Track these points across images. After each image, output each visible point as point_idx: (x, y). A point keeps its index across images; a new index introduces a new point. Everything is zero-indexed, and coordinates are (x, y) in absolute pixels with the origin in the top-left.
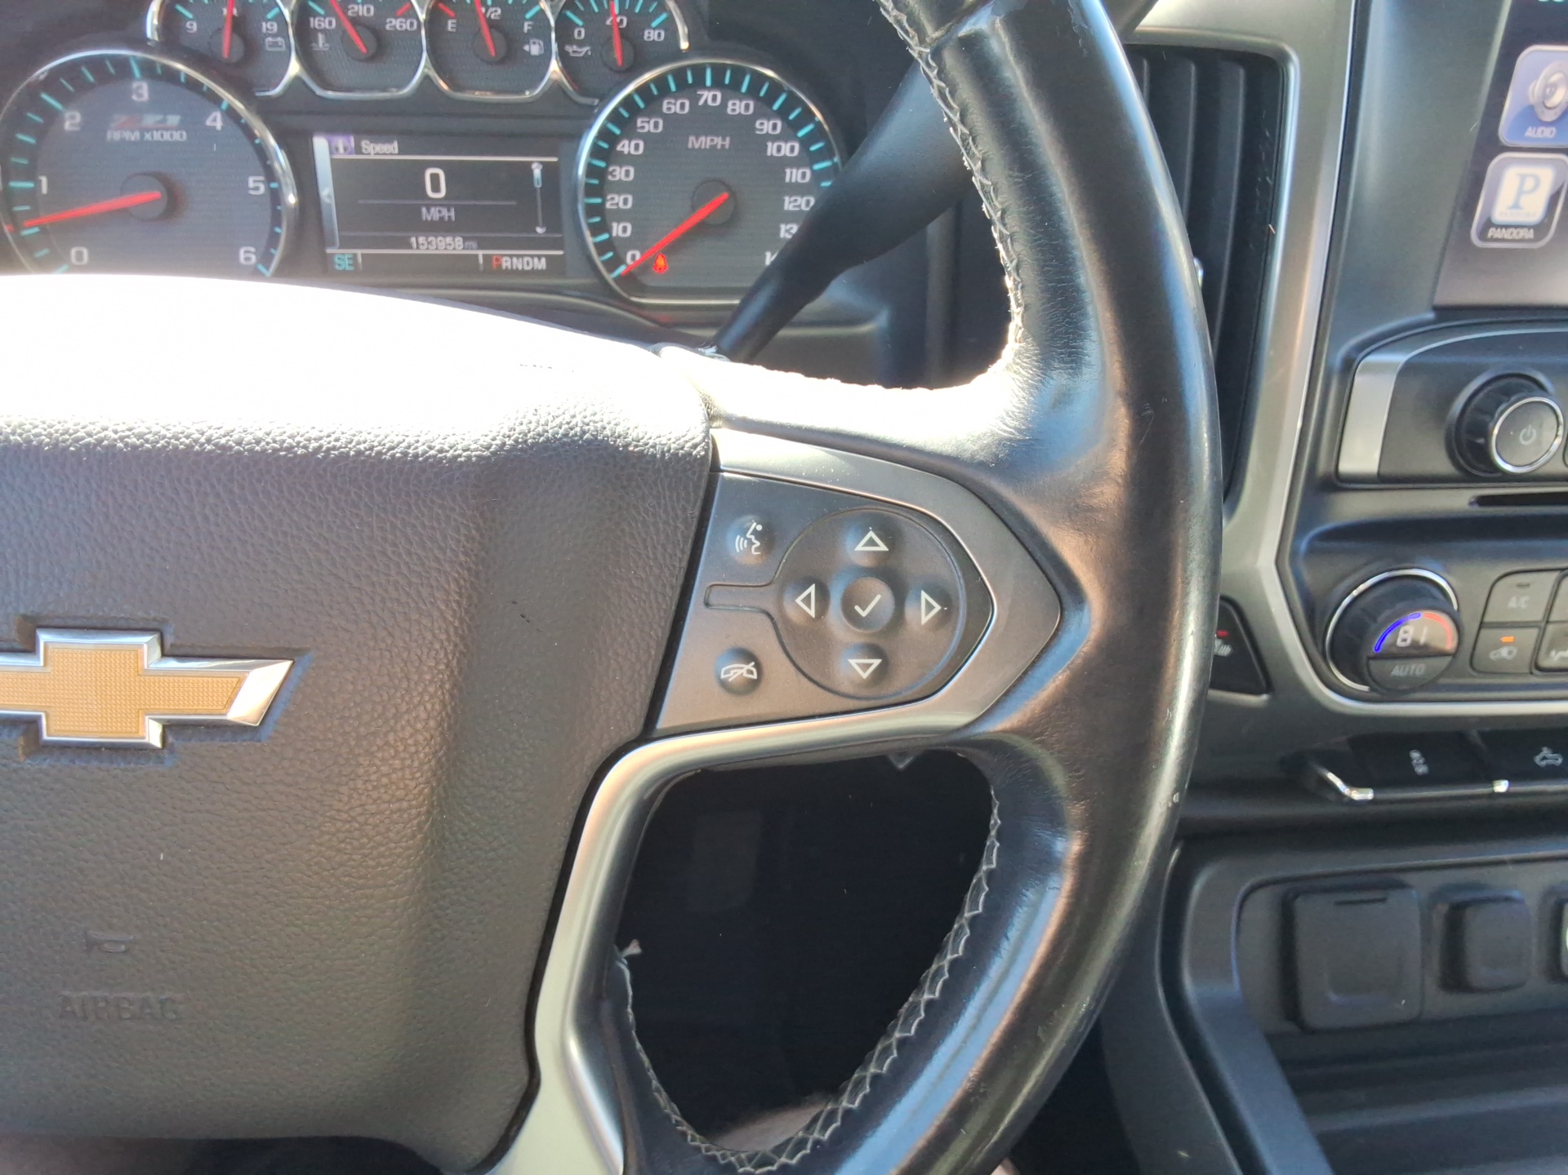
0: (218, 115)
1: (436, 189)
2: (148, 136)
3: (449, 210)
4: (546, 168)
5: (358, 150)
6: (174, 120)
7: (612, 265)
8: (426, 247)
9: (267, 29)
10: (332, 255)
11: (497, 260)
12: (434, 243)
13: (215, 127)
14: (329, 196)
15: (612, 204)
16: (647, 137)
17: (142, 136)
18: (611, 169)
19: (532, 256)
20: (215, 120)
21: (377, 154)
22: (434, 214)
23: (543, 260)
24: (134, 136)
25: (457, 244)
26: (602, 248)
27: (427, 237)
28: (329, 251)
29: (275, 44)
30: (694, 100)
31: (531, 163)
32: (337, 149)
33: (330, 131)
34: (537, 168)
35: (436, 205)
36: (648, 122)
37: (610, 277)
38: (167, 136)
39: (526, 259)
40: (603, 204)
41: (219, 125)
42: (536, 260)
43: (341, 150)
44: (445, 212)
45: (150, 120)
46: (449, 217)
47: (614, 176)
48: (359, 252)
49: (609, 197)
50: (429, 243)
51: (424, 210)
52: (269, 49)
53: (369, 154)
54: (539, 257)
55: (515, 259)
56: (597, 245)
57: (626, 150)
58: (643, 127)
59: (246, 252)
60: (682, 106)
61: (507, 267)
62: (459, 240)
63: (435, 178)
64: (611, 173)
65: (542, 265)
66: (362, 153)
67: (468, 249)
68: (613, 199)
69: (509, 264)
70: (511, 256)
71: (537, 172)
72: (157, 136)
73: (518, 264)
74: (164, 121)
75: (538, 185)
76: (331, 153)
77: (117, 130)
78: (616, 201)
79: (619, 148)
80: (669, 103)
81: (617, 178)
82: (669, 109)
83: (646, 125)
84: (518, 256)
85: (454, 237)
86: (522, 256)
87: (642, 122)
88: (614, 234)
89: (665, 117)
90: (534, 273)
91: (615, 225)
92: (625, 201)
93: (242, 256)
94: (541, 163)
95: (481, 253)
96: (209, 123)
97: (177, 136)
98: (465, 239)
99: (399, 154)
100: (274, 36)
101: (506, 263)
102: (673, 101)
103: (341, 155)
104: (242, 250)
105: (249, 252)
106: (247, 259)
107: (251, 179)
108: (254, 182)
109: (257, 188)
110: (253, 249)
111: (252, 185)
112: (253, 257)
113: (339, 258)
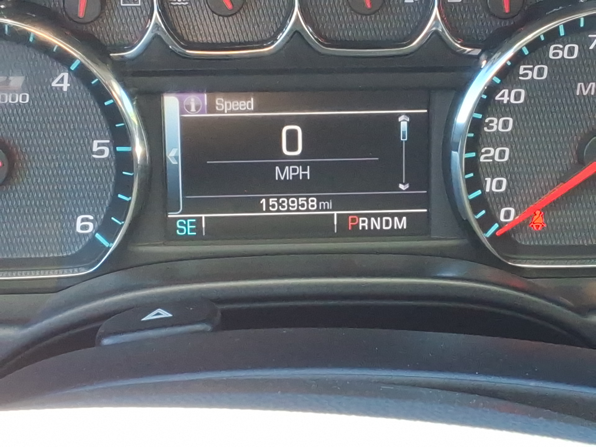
0: (66, 75)
1: (292, 146)
3: (304, 169)
4: (413, 121)
5: (211, 108)
6: (17, 81)
7: (485, 223)
8: (276, 209)
10: (174, 220)
11: (353, 220)
12: (285, 204)
13: (61, 88)
14: (176, 158)
15: (486, 158)
16: (530, 85)
18: (487, 120)
19: (392, 216)
20: (62, 80)
21: (232, 112)
22: (288, 173)
23: (404, 219)
25: (311, 203)
26: (476, 204)
27: (279, 198)
28: (171, 215)
30: (584, 45)
31: (400, 115)
32: (189, 108)
33: (182, 90)
34: (404, 120)
35: (290, 164)
36: (532, 70)
37: (485, 236)
38: (8, 98)
39: (384, 219)
40: (477, 157)
41: (65, 86)
42: (396, 219)
43: (193, 109)
44: (300, 171)
46: (305, 176)
47: (492, 127)
48: (203, 216)
49: (483, 150)
50: (279, 204)
51: (277, 168)
53: (223, 112)
54: (400, 216)
55: (373, 219)
56: (472, 202)
57: (505, 100)
58: (526, 75)
59: (83, 220)
60: (571, 52)
61: (363, 227)
62: (313, 202)
63: (292, 135)
64: (487, 125)
65: (403, 223)
66: (215, 112)
67: (322, 210)
68: (488, 152)
69: (366, 225)
70: (369, 216)
71: (404, 126)
73: (376, 224)
74: (8, 81)
75: (404, 139)
76: (182, 112)
78: (491, 154)
79: (497, 98)
80: (555, 48)
81: (494, 129)
82: (555, 54)
83: (530, 72)
84: (376, 216)
85: (308, 197)
86: (382, 215)
87: (525, 69)
88: (488, 190)
89: (552, 64)
90: (394, 233)
91: (488, 180)
92: (502, 155)
93: (79, 224)
94: (407, 114)
95: (335, 213)
96: (54, 84)
97: (19, 99)
98: (319, 199)
99: (254, 111)
101: (363, 223)
102: (561, 46)
103: (193, 114)
104: (80, 218)
105: (87, 220)
106: (85, 227)
107: (96, 142)
108: (99, 145)
109: (102, 152)
110: (91, 217)
111: (95, 149)
112: (91, 225)
113: (181, 224)
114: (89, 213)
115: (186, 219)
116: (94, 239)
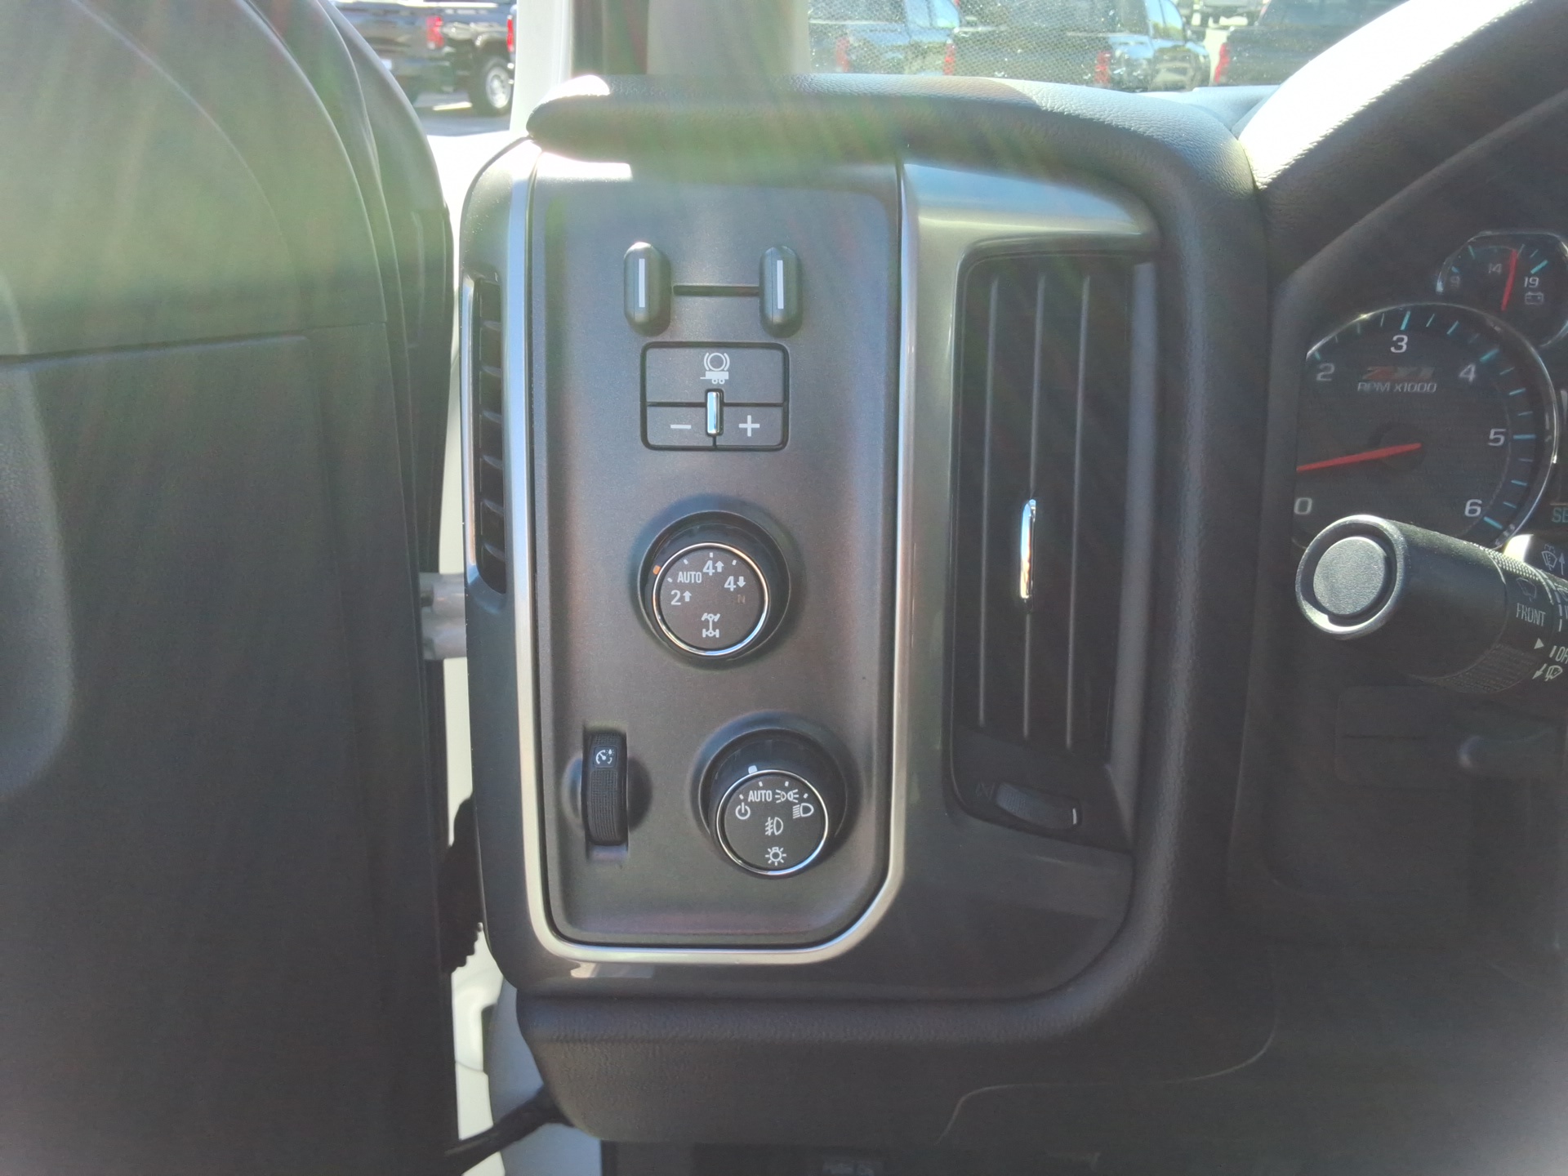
0: (1473, 367)
2: (1398, 388)
6: (1427, 372)
9: (1529, 283)
10: (1553, 507)
13: (1468, 379)
17: (1392, 387)
20: (1469, 372)
24: (1382, 387)
29: (1534, 298)
38: (1417, 388)
41: (1472, 377)
45: (1402, 372)
52: (1527, 303)
59: (1472, 505)
72: (1407, 387)
74: (1418, 373)
77: (1366, 381)
93: (1468, 507)
96: (1462, 375)
97: (1427, 388)
100: (1533, 290)
104: (1469, 503)
105: (1476, 504)
106: (1473, 511)
107: (1493, 431)
108: (1496, 433)
109: (1497, 440)
110: (1480, 502)
111: (1492, 436)
112: (1479, 509)
113: (1557, 511)
114: (1478, 498)
115: (1562, 507)
116: (1482, 522)
